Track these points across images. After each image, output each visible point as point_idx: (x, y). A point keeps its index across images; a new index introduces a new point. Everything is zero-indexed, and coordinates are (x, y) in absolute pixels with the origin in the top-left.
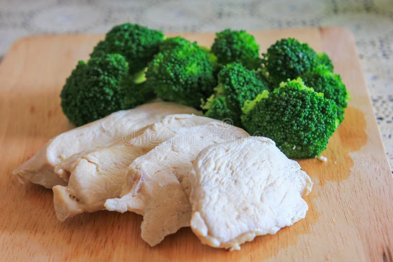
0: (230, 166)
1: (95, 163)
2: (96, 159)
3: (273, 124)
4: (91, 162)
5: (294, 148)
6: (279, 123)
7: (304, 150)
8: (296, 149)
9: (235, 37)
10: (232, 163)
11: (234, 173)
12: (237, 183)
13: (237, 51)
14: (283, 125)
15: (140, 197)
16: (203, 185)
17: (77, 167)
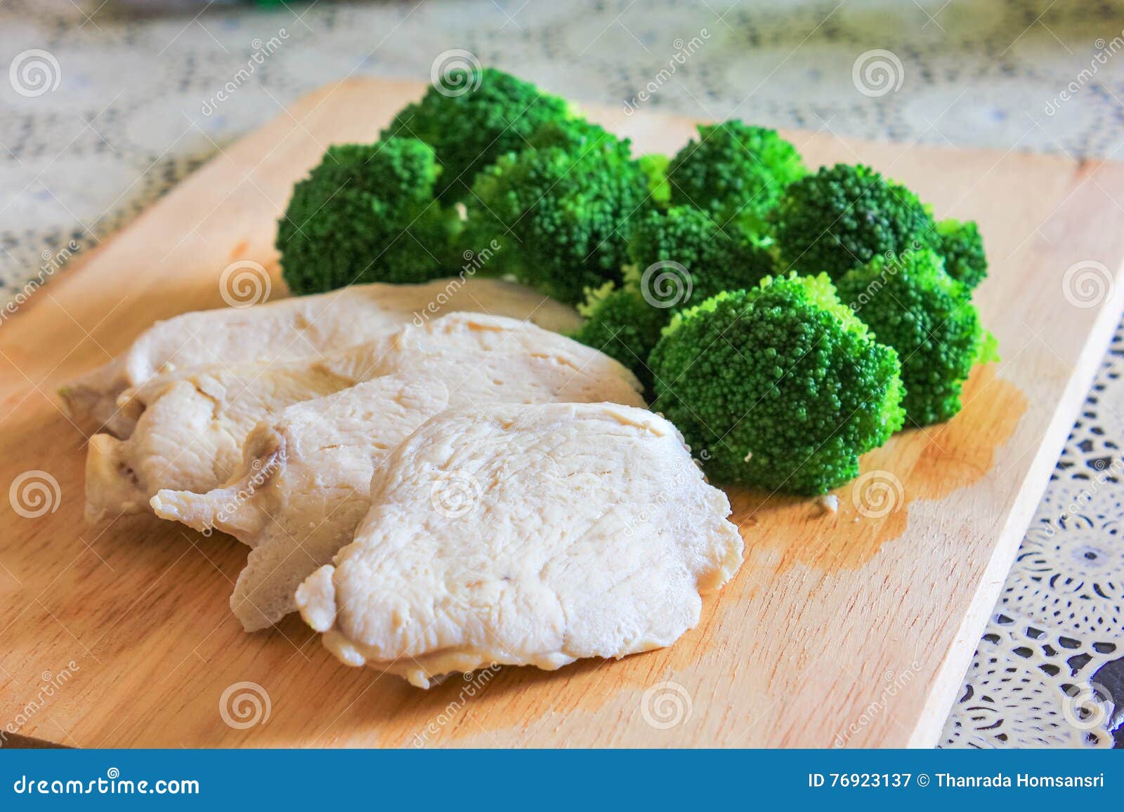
0: (495, 466)
1: (212, 398)
2: (222, 387)
3: (700, 382)
4: (205, 394)
5: (747, 459)
6: (715, 384)
7: (778, 468)
8: (754, 460)
9: (736, 142)
10: (504, 461)
11: (497, 487)
12: (490, 516)
13: (722, 178)
14: (726, 390)
15: (255, 501)
16: (389, 502)
17: (162, 399)
